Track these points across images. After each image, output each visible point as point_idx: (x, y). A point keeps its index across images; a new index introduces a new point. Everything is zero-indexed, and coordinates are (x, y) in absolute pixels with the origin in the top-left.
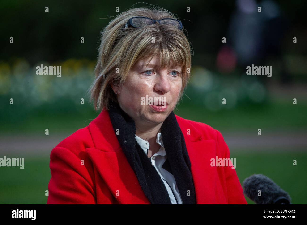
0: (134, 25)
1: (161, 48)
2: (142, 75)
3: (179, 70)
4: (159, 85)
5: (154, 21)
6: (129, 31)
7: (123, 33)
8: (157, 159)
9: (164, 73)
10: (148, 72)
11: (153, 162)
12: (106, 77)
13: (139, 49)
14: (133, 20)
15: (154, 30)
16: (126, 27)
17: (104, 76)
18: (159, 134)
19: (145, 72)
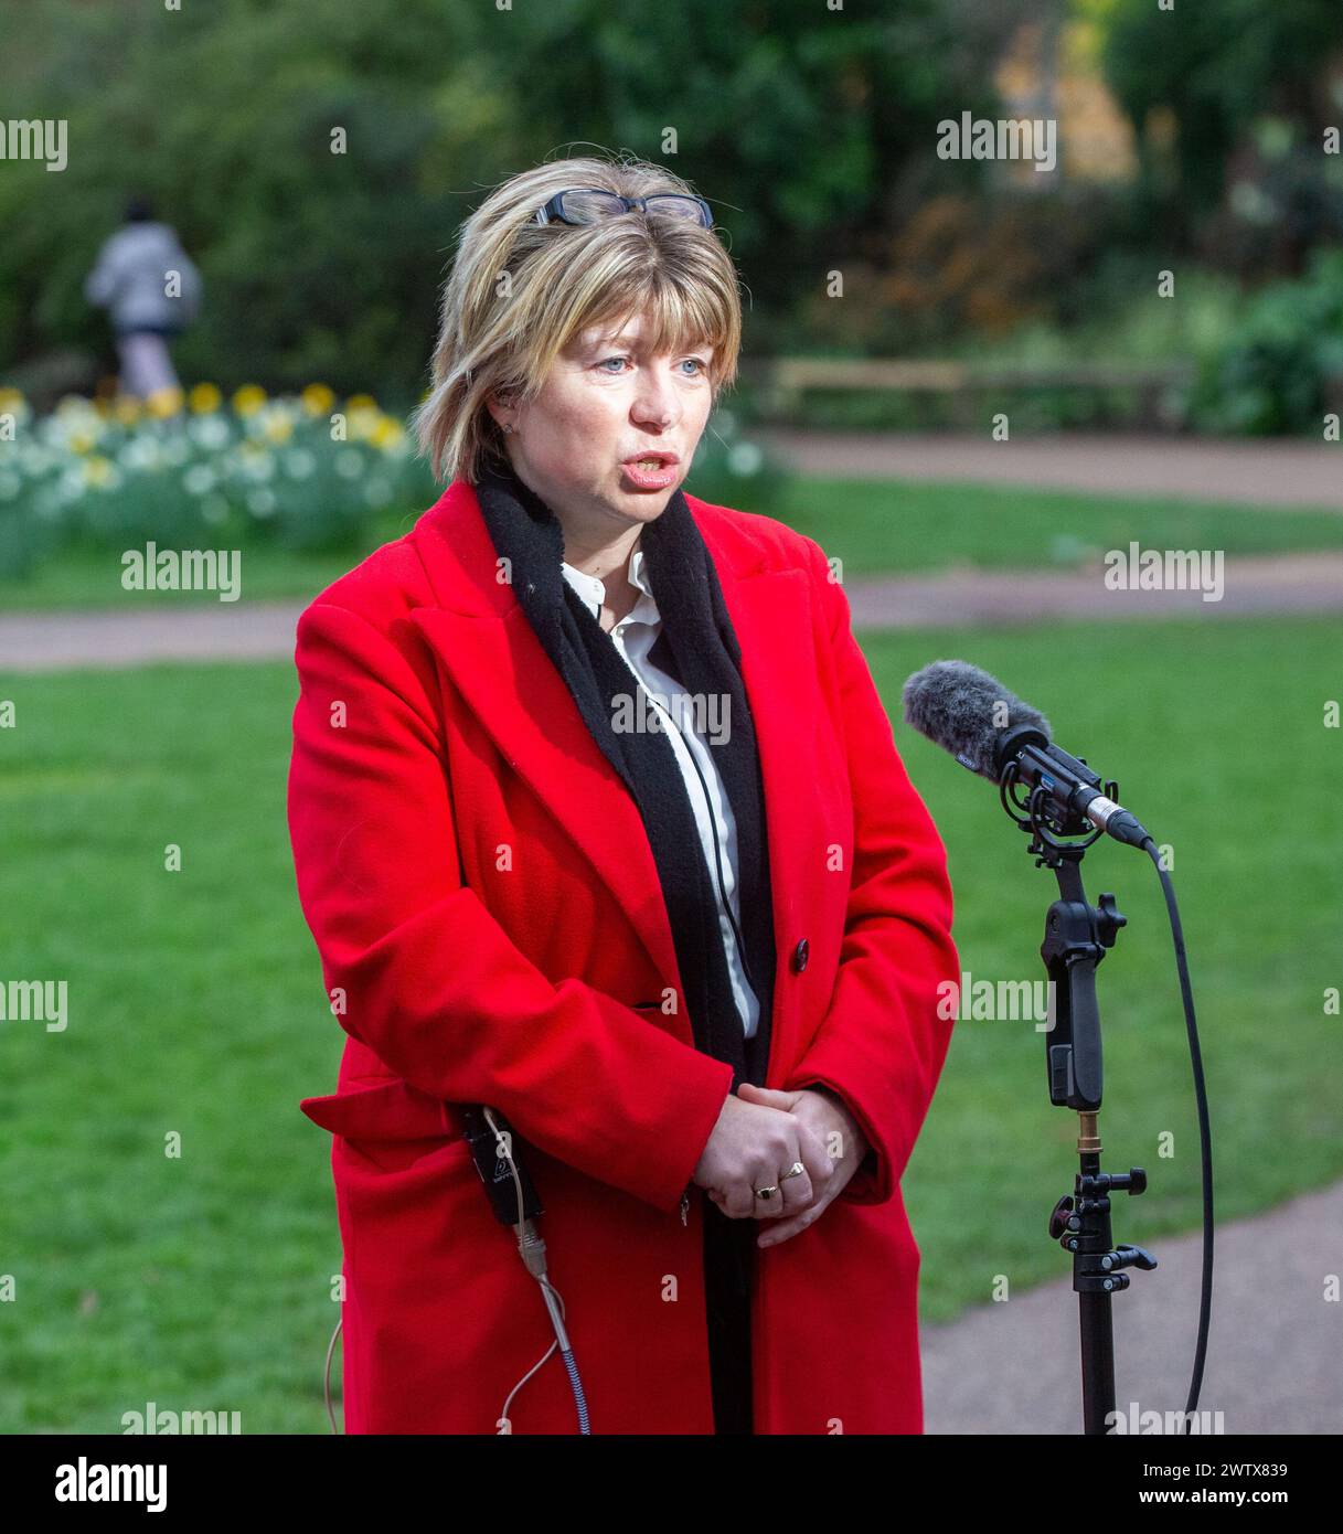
0: (568, 215)
1: (656, 287)
2: (593, 373)
3: (705, 355)
4: (649, 406)
5: (628, 204)
6: (551, 234)
7: (531, 242)
8: (631, 633)
9: (663, 366)
10: (614, 362)
11: (618, 643)
12: (474, 377)
13: (586, 293)
14: (564, 198)
15: (634, 231)
16: (543, 222)
17: (469, 374)
18: (638, 558)
19: (603, 363)
